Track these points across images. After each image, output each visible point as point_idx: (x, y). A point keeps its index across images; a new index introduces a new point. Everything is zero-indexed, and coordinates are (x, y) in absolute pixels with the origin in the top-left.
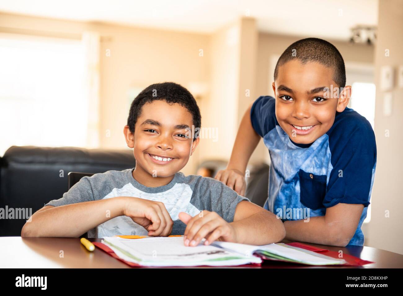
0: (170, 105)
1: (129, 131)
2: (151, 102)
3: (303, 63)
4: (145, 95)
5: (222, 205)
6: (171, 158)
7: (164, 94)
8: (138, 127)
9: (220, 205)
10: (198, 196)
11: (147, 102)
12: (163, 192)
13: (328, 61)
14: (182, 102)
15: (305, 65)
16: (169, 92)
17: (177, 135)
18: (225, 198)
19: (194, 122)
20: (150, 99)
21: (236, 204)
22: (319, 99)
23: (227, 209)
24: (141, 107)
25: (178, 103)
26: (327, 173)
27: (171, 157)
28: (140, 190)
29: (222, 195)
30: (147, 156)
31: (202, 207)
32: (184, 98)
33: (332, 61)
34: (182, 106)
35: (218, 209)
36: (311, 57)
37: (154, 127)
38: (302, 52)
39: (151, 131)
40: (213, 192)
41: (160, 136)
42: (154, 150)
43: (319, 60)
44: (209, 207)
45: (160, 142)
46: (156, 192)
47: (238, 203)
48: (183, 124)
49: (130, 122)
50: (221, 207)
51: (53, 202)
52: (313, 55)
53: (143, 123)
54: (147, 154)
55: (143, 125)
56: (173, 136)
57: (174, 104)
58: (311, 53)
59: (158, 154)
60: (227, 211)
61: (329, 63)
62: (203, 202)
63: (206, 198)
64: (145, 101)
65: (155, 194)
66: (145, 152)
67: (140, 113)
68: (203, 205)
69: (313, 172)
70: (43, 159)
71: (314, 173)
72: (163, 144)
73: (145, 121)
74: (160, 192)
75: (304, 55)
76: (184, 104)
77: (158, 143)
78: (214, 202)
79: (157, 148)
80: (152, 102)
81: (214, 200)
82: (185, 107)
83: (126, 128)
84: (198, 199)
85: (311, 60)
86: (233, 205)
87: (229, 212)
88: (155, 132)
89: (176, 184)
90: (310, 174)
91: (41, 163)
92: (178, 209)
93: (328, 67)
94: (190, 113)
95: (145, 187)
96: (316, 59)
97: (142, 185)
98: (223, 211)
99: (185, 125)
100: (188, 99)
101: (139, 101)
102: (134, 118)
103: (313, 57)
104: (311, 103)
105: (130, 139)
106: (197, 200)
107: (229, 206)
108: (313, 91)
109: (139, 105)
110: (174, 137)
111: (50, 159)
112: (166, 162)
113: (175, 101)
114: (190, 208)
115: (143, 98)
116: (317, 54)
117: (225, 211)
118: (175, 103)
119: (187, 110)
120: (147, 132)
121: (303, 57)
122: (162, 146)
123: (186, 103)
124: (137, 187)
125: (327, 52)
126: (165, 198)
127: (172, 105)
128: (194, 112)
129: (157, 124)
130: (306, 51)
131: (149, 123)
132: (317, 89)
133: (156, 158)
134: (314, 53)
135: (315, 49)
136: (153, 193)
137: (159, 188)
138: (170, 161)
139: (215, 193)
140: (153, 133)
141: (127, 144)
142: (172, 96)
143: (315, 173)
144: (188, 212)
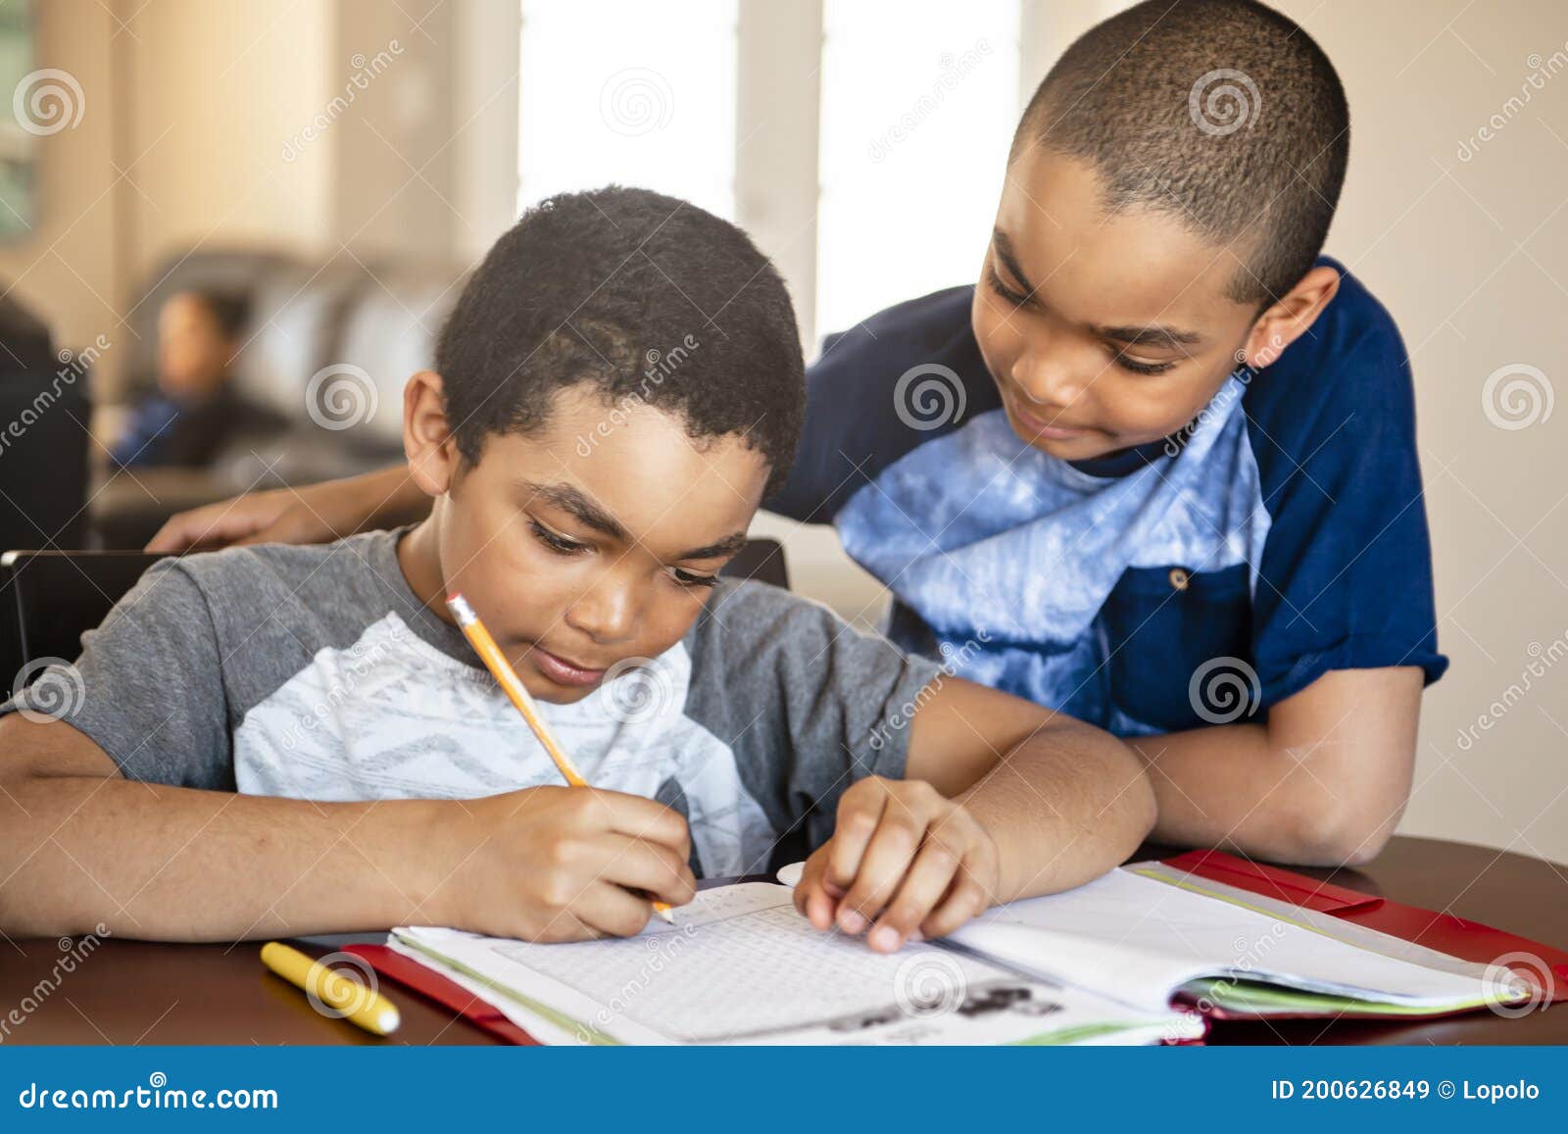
5: (843, 713)
9: (830, 712)
10: (717, 680)
18: (855, 676)
23: (873, 727)
26: (1248, 553)
29: (839, 665)
31: (740, 728)
35: (827, 731)
36: (1156, 184)
40: (794, 656)
50: (842, 722)
62: (739, 702)
63: (755, 682)
68: (741, 716)
69: (1186, 558)
71: (1188, 564)
78: (800, 701)
81: (799, 690)
84: (719, 694)
90: (1170, 569)
98: (854, 739)
103: (1168, 183)
107: (881, 714)
114: (682, 738)
116: (1190, 173)
117: (860, 743)
139: (801, 654)
143: (1195, 564)
144: (675, 757)
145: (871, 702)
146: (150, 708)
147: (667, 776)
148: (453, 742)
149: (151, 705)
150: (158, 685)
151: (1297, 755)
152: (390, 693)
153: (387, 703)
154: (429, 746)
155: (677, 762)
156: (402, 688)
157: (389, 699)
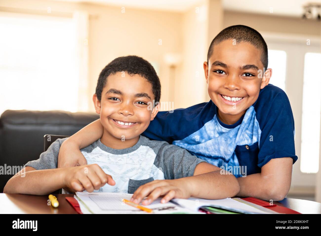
0: (131, 76)
1: (97, 99)
2: (114, 74)
3: (238, 42)
4: (110, 68)
5: (182, 167)
6: (132, 123)
7: (126, 66)
8: (104, 95)
9: (180, 167)
10: (162, 160)
11: (111, 74)
12: (128, 153)
13: (257, 44)
14: (142, 73)
15: (239, 44)
16: (130, 65)
17: (137, 103)
18: (186, 161)
19: (153, 91)
20: (114, 70)
21: (195, 166)
22: (247, 74)
23: (187, 171)
24: (106, 77)
25: (138, 74)
26: (258, 139)
27: (132, 121)
28: (108, 152)
29: (183, 158)
30: (112, 121)
31: (165, 169)
32: (144, 70)
33: (260, 44)
34: (142, 77)
35: (179, 171)
36: (244, 38)
37: (117, 96)
38: (236, 34)
39: (114, 99)
40: (175, 157)
41: (122, 104)
42: (117, 116)
43: (251, 41)
44: (172, 170)
45: (122, 109)
46: (122, 153)
47: (197, 165)
48: (142, 92)
49: (98, 91)
50: (182, 169)
51: (30, 162)
52: (245, 37)
53: (107, 92)
54: (111, 119)
55: (108, 94)
56: (133, 103)
57: (134, 74)
58: (243, 35)
59: (120, 119)
60: (187, 172)
61: (258, 45)
62: (166, 165)
63: (168, 161)
64: (110, 73)
65: (122, 155)
66: (109, 117)
67: (105, 83)
68: (166, 167)
70: (33, 121)
72: (124, 111)
73: (109, 90)
74: (126, 153)
75: (238, 36)
76: (144, 75)
77: (120, 110)
78: (176, 165)
79: (120, 114)
80: (116, 73)
81: (176, 163)
82: (145, 78)
83: (94, 96)
84: (162, 162)
85: (244, 40)
86: (192, 167)
87: (188, 173)
88: (118, 100)
89: (141, 146)
91: (31, 124)
92: (143, 170)
93: (258, 48)
94: (149, 83)
95: (112, 149)
96: (248, 40)
97: (110, 148)
98: (183, 172)
99: (144, 94)
100: (148, 70)
101: (105, 73)
102: (100, 88)
103: (246, 38)
104: (242, 78)
105: (98, 106)
106: (161, 164)
107: (189, 168)
108: (245, 67)
109: (104, 76)
110: (135, 104)
111: (40, 121)
112: (128, 125)
113: (135, 73)
114: (155, 170)
115: (108, 70)
116: (249, 37)
117: (185, 173)
118: (136, 74)
119: (146, 80)
120: (111, 100)
121: (237, 37)
122: (123, 112)
123: (145, 74)
124: (105, 149)
125: (256, 36)
126: (130, 158)
127: (133, 76)
128: (153, 82)
129: (119, 93)
130: (239, 33)
131: (113, 92)
132: (248, 66)
133: (119, 122)
134: (246, 35)
135: (247, 32)
136: (120, 154)
137: (124, 150)
138: (131, 125)
139: (178, 157)
140: (116, 101)
141: (96, 110)
142: (133, 68)
144: (153, 174)
145: (188, 166)
146: (48, 164)
147: (151, 177)
148: (108, 167)
149: (48, 163)
150: (50, 159)
151: (266, 177)
152: (96, 158)
153: (94, 160)
154: (103, 168)
155: (153, 175)
156: (98, 157)
157: (95, 159)
